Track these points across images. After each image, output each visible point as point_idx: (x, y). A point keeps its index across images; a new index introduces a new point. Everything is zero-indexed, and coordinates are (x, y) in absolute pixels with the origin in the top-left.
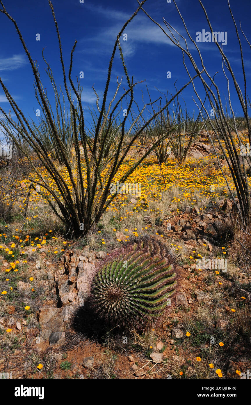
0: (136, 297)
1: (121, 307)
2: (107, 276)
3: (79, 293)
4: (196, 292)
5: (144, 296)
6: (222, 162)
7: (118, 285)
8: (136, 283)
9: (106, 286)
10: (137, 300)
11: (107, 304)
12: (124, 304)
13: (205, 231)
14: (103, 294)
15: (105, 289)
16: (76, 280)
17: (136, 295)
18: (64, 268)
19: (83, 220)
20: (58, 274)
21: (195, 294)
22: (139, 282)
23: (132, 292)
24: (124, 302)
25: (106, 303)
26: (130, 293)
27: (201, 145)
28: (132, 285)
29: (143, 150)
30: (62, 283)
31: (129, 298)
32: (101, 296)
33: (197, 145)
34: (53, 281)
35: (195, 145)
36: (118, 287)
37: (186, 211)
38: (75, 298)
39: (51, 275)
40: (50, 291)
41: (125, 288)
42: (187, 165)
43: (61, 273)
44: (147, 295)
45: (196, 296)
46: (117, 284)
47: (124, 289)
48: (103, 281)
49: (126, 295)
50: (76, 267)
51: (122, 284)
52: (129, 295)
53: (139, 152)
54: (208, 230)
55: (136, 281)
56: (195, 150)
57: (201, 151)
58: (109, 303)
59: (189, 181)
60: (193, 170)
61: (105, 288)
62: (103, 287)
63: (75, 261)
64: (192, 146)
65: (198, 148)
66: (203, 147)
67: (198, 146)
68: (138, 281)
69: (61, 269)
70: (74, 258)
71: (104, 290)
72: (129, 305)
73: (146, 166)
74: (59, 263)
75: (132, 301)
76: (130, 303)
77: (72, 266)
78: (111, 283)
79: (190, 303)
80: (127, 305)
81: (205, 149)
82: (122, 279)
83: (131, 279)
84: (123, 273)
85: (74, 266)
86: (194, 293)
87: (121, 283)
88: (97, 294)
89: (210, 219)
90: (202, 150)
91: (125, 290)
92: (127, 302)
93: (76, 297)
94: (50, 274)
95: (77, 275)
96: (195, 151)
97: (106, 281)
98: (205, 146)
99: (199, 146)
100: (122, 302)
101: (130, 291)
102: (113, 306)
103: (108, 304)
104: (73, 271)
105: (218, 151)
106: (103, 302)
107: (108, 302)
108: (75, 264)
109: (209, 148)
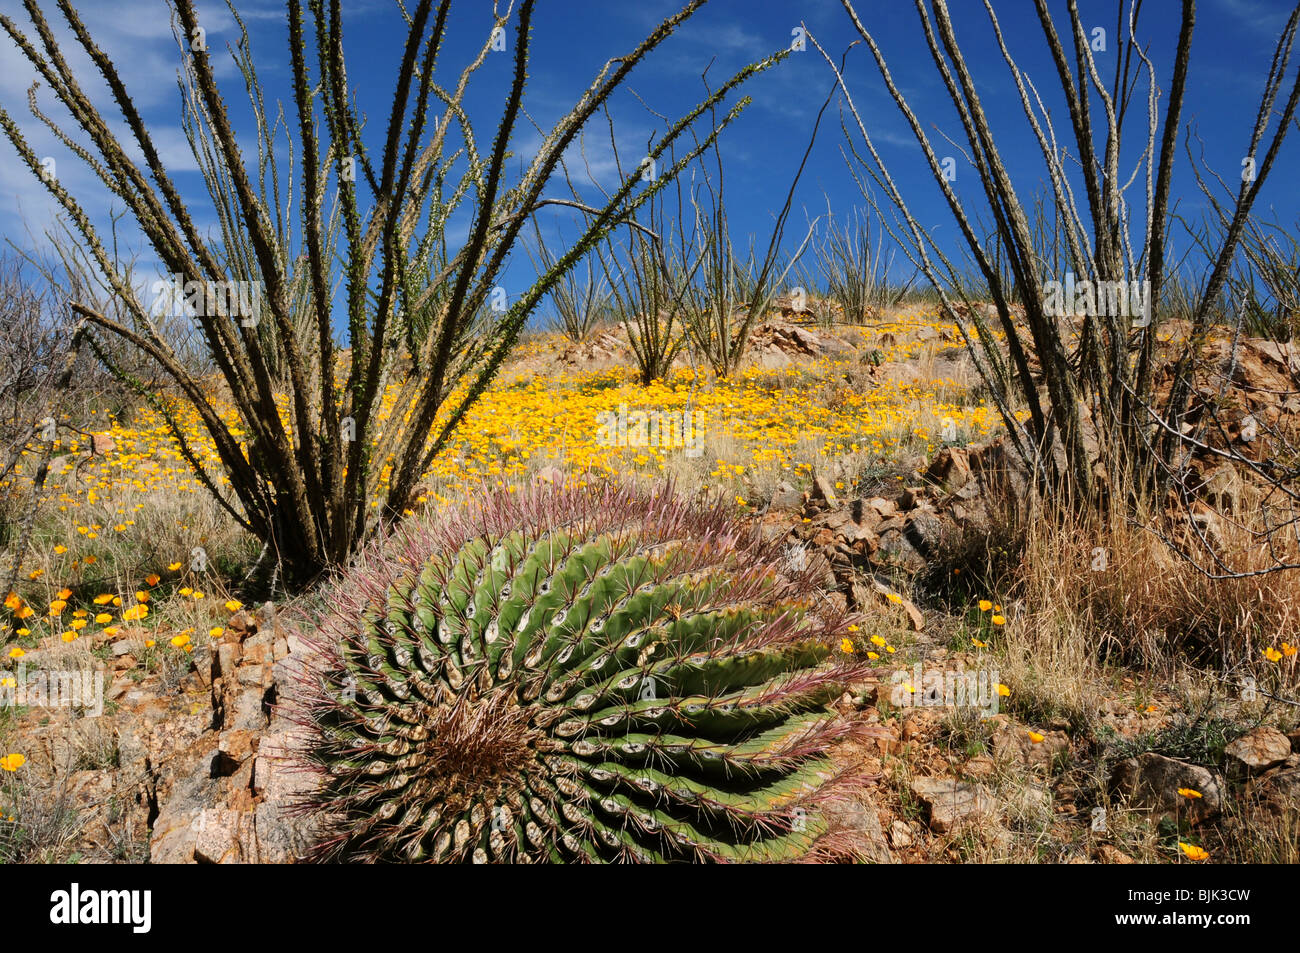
0: (635, 762)
1: (527, 844)
2: (423, 616)
3: (262, 810)
4: (923, 786)
5: (688, 749)
6: (872, 372)
7: (504, 673)
8: (631, 657)
9: (414, 690)
10: (648, 780)
11: (419, 822)
12: (549, 817)
13: (876, 559)
14: (391, 749)
15: (404, 711)
16: (255, 745)
17: (634, 744)
18: (210, 704)
19: (329, 514)
20: (171, 734)
21: (920, 799)
22: (651, 650)
23: (606, 722)
24: (545, 801)
25: (409, 819)
26: (591, 733)
27: (788, 330)
28: (610, 671)
29: (579, 352)
30: (181, 774)
31: (583, 766)
32: (378, 767)
33: (775, 331)
34: (142, 771)
35: (767, 330)
36: (500, 691)
37: (773, 502)
38: (237, 840)
39: (135, 742)
40: (113, 822)
41: (552, 696)
42: (746, 381)
43: (189, 728)
44: (709, 750)
45: (925, 809)
46: (498, 664)
47: (548, 704)
48: (391, 659)
49: (560, 745)
50: (268, 685)
51: (531, 662)
52: (588, 747)
53: (566, 358)
54: (886, 554)
55: (632, 640)
56: (768, 346)
57: (789, 350)
58: (433, 816)
59: (763, 422)
60: (773, 395)
61: (402, 701)
62: (389, 695)
63: (267, 658)
64: (758, 333)
65: (776, 342)
66: (795, 336)
67: (777, 334)
68: (648, 643)
69: (195, 710)
70: (258, 648)
71: (396, 720)
72: (590, 820)
73: (594, 390)
74: (188, 681)
75: (605, 788)
76: (596, 809)
77: (242, 683)
78: (453, 662)
79: (896, 843)
80: (566, 823)
81: (801, 344)
82: (530, 630)
83: (596, 626)
84: (536, 593)
85: (257, 681)
86: (913, 793)
87: (520, 664)
88: (350, 753)
89: (886, 518)
90: (792, 346)
91: (558, 708)
92: (566, 797)
93: (243, 838)
94: (130, 740)
95: (269, 724)
96: (768, 350)
97: (416, 658)
98: (800, 331)
99: (782, 332)
100: (536, 803)
101: (590, 712)
102: (462, 834)
103: (426, 827)
104: (247, 706)
105: (849, 348)
106: (387, 810)
107: (425, 810)
108: (258, 670)
109: (816, 341)
